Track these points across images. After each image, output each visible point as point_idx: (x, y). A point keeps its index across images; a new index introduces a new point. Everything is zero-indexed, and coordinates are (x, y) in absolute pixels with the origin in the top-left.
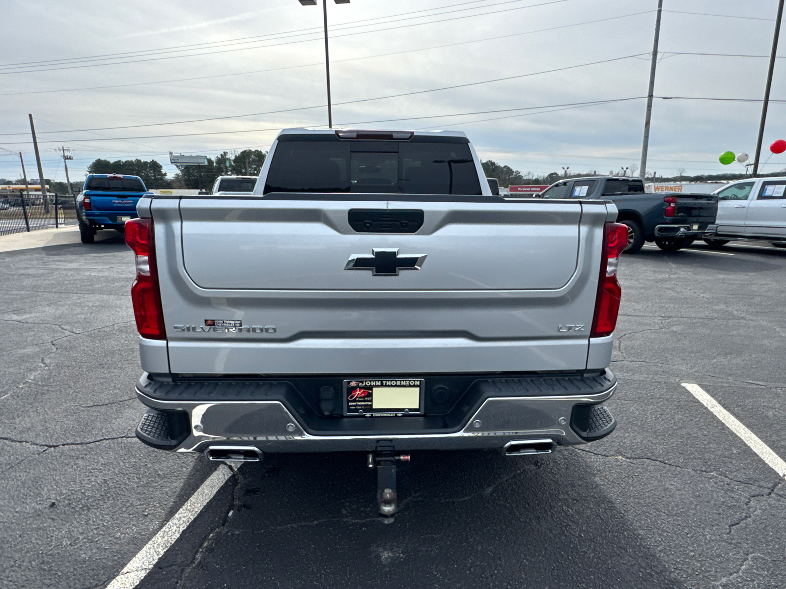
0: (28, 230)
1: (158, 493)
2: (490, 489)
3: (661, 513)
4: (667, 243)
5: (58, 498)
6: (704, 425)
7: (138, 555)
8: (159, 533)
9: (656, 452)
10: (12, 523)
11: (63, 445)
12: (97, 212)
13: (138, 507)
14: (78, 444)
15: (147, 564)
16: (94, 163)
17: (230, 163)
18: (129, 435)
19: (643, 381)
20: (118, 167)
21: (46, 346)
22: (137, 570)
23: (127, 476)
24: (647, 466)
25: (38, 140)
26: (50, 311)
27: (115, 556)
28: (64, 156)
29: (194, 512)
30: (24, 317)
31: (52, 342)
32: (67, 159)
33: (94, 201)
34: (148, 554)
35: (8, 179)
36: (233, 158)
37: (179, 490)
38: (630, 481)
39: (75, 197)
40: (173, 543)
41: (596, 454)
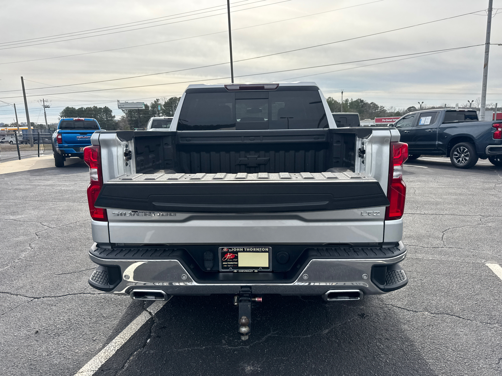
0: (20, 159)
1: (102, 327)
2: (327, 331)
3: (449, 349)
4: (499, 160)
5: (40, 329)
6: (497, 293)
7: (89, 363)
8: (102, 350)
9: (455, 310)
10: (13, 342)
11: (43, 297)
12: (66, 145)
13: (90, 335)
14: (52, 297)
15: (94, 368)
16: (64, 110)
17: (161, 107)
18: (85, 292)
19: (455, 262)
20: (81, 112)
21: (32, 236)
22: (88, 371)
23: (83, 317)
24: (446, 318)
25: (27, 95)
26: (34, 213)
27: (75, 362)
28: (44, 105)
29: (125, 339)
30: (18, 217)
31: (36, 233)
32: (46, 107)
33: (64, 137)
34: (95, 362)
35: (5, 123)
36: (164, 103)
37: (116, 325)
38: (430, 329)
39: (52, 135)
40: (111, 356)
41: (409, 310)
